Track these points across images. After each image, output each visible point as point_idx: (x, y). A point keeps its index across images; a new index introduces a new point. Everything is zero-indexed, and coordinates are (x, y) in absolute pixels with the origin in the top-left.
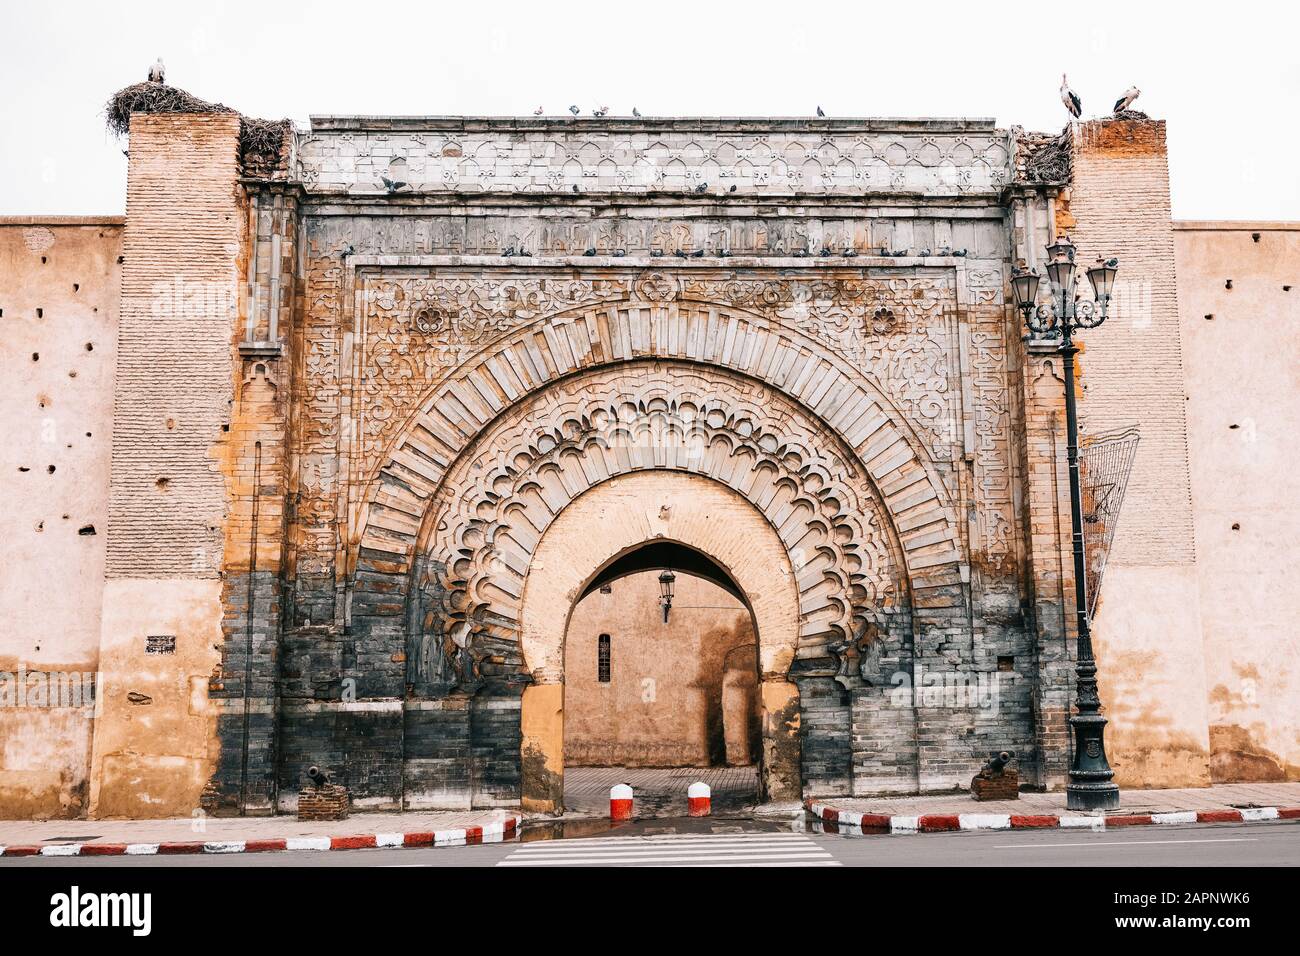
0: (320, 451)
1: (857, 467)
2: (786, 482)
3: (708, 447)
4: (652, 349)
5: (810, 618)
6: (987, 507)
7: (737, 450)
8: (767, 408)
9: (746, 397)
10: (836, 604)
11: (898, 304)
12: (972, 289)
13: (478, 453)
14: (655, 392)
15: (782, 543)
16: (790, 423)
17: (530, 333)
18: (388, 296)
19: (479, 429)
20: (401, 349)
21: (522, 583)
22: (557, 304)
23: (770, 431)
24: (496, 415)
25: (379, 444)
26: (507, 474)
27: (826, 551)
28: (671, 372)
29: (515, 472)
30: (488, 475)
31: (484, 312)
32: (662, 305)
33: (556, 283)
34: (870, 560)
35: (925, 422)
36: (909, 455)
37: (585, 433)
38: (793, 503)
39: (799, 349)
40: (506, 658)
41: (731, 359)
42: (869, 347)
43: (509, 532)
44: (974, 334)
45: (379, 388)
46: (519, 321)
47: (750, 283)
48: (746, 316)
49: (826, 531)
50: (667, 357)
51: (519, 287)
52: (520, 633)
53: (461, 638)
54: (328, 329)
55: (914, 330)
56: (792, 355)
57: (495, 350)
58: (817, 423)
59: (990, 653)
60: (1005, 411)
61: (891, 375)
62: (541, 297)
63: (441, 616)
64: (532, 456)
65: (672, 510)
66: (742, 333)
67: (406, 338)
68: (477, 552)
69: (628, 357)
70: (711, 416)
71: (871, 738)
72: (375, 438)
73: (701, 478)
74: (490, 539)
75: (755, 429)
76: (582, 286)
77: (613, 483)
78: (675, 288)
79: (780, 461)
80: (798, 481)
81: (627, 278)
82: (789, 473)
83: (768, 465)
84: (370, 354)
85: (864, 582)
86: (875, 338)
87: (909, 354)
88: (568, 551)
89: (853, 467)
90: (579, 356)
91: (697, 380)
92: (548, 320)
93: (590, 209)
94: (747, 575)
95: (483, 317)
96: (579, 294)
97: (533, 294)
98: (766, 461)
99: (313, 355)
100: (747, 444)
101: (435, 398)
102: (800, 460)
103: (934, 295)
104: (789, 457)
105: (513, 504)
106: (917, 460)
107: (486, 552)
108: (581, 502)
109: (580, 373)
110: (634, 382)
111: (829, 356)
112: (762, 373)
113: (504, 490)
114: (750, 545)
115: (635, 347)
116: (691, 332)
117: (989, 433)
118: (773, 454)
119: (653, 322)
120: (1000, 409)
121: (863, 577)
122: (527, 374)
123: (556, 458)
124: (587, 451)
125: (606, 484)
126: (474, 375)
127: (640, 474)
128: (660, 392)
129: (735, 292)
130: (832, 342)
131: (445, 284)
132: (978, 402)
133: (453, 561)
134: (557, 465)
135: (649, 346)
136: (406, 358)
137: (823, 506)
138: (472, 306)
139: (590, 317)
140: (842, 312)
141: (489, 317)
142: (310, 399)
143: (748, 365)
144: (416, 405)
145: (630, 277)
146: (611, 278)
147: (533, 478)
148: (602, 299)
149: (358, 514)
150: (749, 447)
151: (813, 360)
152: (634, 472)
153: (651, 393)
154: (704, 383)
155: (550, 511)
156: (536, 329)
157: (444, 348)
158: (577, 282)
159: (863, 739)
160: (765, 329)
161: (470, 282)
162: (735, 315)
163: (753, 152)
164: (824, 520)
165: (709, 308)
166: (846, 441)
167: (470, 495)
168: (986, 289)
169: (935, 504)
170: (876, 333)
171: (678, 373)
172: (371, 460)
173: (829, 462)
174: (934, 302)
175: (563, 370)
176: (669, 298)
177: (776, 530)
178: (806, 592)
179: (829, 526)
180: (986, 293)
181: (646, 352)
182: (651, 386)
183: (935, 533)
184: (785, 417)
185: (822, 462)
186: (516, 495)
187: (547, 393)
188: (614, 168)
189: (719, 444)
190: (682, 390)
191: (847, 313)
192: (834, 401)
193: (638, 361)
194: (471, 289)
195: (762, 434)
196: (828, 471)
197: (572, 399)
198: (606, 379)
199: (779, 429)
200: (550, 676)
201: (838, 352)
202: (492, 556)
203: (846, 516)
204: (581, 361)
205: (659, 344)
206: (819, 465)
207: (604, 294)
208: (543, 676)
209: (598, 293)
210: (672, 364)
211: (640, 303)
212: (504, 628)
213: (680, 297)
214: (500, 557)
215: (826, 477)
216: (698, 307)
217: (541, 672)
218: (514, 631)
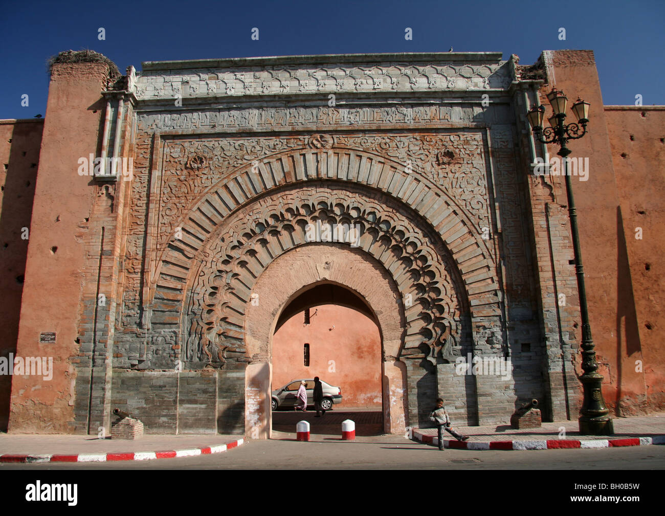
0: (137, 233)
1: (436, 238)
2: (396, 247)
4: (318, 174)
5: (412, 325)
6: (511, 258)
7: (367, 230)
8: (384, 206)
9: (371, 200)
10: (426, 316)
11: (456, 148)
12: (496, 140)
13: (222, 233)
14: (321, 198)
15: (394, 282)
16: (397, 214)
17: (251, 168)
18: (177, 151)
20: (182, 178)
21: (246, 306)
22: (267, 152)
23: (387, 218)
24: (231, 212)
25: (169, 229)
26: (238, 245)
27: (419, 287)
28: (330, 187)
29: (242, 244)
30: (228, 246)
31: (227, 157)
32: (325, 150)
33: (266, 141)
34: (446, 290)
35: (474, 212)
36: (465, 230)
37: (282, 222)
38: (400, 258)
39: (401, 173)
40: (237, 348)
41: (363, 179)
42: (440, 171)
43: (239, 278)
44: (498, 164)
45: (169, 199)
46: (245, 161)
47: (373, 138)
48: (371, 156)
49: (420, 275)
50: (327, 178)
51: (246, 143)
52: (245, 334)
53: (212, 336)
54: (145, 169)
55: (465, 162)
56: (397, 176)
57: (232, 177)
58: (413, 214)
59: (516, 342)
60: (519, 205)
61: (454, 186)
62: (258, 148)
63: (201, 323)
64: (252, 235)
65: (331, 264)
66: (369, 165)
67: (185, 172)
68: (221, 288)
69: (305, 179)
70: (353, 211)
71: (449, 393)
72: (167, 225)
73: (348, 246)
74: (228, 281)
75: (378, 218)
76: (280, 143)
77: (298, 250)
78: (331, 142)
79: (392, 235)
80: (403, 247)
81: (305, 137)
82: (397, 242)
83: (385, 238)
84: (166, 181)
85: (442, 303)
86: (444, 166)
87: (464, 175)
88: (272, 288)
89: (434, 238)
90: (278, 179)
91: (344, 191)
92: (261, 160)
93: (284, 102)
94: (375, 301)
95: (226, 159)
96: (279, 146)
97: (254, 147)
98: (384, 236)
99: (136, 182)
100: (373, 226)
101: (199, 203)
102: (404, 236)
103: (476, 143)
104: (398, 233)
105: (241, 261)
106: (470, 232)
107: (226, 288)
108: (281, 261)
109: (278, 189)
110: (309, 193)
111: (419, 177)
112: (380, 186)
113: (236, 254)
114: (376, 283)
115: (308, 174)
116: (340, 165)
117: (510, 217)
118: (388, 232)
119: (319, 160)
120: (516, 204)
121: (442, 300)
122: (249, 189)
123: (265, 236)
124: (283, 233)
125: (293, 250)
126: (221, 191)
128: (324, 198)
129: (364, 143)
130: (420, 169)
131: (206, 144)
132: (503, 200)
133: (208, 293)
134: (266, 240)
135: (316, 173)
136: (184, 182)
137: (418, 261)
138: (220, 154)
139: (284, 158)
140: (425, 153)
141: (229, 159)
142: (133, 205)
143: (373, 182)
144: (189, 208)
145: (307, 137)
146: (296, 137)
147: (253, 247)
148: (292, 149)
149: (156, 267)
150: (374, 228)
151: (409, 180)
153: (318, 199)
155: (262, 265)
156: (255, 165)
157: (205, 177)
158: (278, 140)
159: (444, 393)
160: (382, 163)
161: (220, 142)
162: (365, 155)
163: (373, 72)
164: (418, 269)
165: (351, 153)
166: (430, 223)
167: (218, 256)
168: (503, 140)
169: (481, 257)
170: (444, 163)
171: (333, 188)
172: (164, 237)
173: (420, 235)
174: (475, 147)
175: (270, 185)
176: (328, 147)
177: (391, 275)
178: (409, 309)
179: (421, 272)
180: (504, 142)
181: (315, 176)
182: (318, 195)
183: (483, 274)
184: (394, 211)
185: (416, 235)
186: (243, 256)
187: (260, 200)
188: (298, 82)
190: (336, 197)
191: (428, 154)
192: (422, 201)
193: (310, 182)
194: (220, 145)
195: (381, 220)
196: (420, 240)
197: (274, 203)
198: (293, 192)
199: (391, 217)
200: (262, 358)
201: (423, 174)
202: (230, 291)
203: (431, 265)
204: (279, 182)
205: (322, 171)
206: (415, 237)
207: (293, 146)
208: (258, 358)
209: (289, 145)
210: (330, 183)
211: (312, 150)
212: (236, 331)
213: (334, 146)
214: (234, 291)
215: (419, 244)
216: (344, 151)
217: (257, 356)
218: (241, 333)
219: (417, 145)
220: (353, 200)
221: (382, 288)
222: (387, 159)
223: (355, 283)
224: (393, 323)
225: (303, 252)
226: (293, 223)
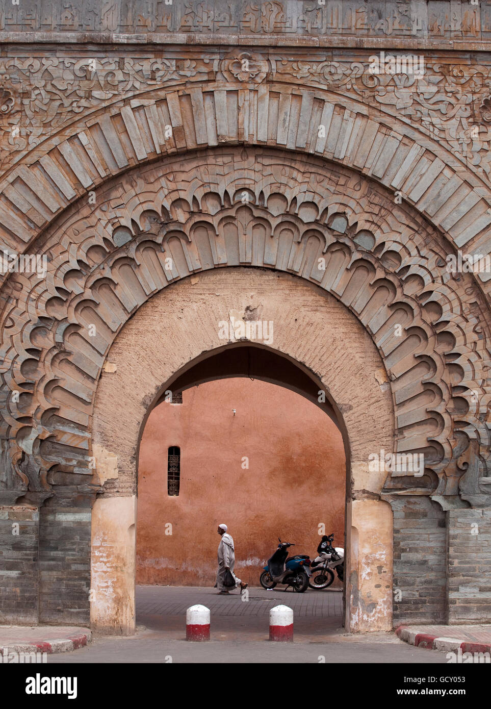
2: (383, 284)
3: (299, 243)
4: (240, 134)
5: (406, 434)
7: (330, 247)
8: (364, 202)
9: (340, 189)
10: (434, 418)
13: (49, 245)
14: (242, 182)
15: (378, 350)
16: (389, 219)
17: (107, 116)
19: (49, 218)
21: (93, 387)
22: (137, 85)
23: (367, 226)
24: (68, 204)
26: (79, 268)
27: (425, 361)
28: (259, 160)
29: (87, 266)
30: (58, 269)
31: (57, 92)
32: (251, 86)
33: (136, 61)
34: (473, 371)
37: (164, 225)
38: (391, 306)
39: (400, 138)
40: (75, 466)
41: (326, 147)
42: (476, 137)
43: (81, 332)
46: (94, 102)
47: (348, 65)
48: (343, 101)
49: (426, 338)
50: (255, 143)
51: (96, 66)
52: (91, 441)
53: (28, 444)
56: (393, 144)
57: (68, 133)
58: (419, 220)
62: (120, 76)
63: (7, 419)
64: (106, 250)
65: (258, 310)
66: (338, 119)
68: (45, 352)
69: (213, 142)
70: (303, 210)
71: (468, 563)
73: (290, 277)
74: (59, 339)
75: (351, 224)
76: (164, 67)
77: (194, 281)
78: (265, 69)
79: (378, 260)
80: (396, 283)
81: (214, 57)
82: (387, 273)
83: (363, 264)
85: (466, 395)
86: (483, 128)
88: (143, 354)
90: (158, 141)
91: (287, 169)
92: (126, 101)
94: (338, 385)
95: (57, 97)
96: (161, 73)
97: (111, 73)
98: (362, 259)
100: (341, 241)
101: (4, 184)
102: (400, 261)
104: (388, 256)
105: (85, 301)
107: (55, 352)
108: (160, 302)
109: (160, 160)
110: (218, 170)
111: (433, 147)
112: (359, 163)
113: (76, 286)
114: (343, 351)
115: (222, 132)
116: (282, 117)
118: (369, 253)
119: (241, 105)
121: (465, 389)
122: (103, 160)
123: (132, 253)
124: (166, 246)
125: (186, 281)
126: (46, 161)
127: (223, 271)
128: (247, 182)
129: (331, 74)
130: (436, 131)
131: (17, 63)
133: (20, 361)
134: (133, 259)
135: (235, 130)
137: (424, 312)
138: (45, 86)
139: (172, 99)
140: (447, 99)
141: (63, 97)
143: (345, 155)
145: (217, 57)
146: (195, 57)
147: (107, 273)
148: (187, 80)
150: (344, 244)
151: (414, 152)
152: (219, 268)
153: (237, 182)
154: (295, 174)
155: (125, 309)
156: (114, 111)
157: (14, 131)
158: (159, 61)
159: (460, 562)
160: (363, 116)
161: (44, 61)
162: (331, 99)
164: (424, 326)
165: (304, 92)
166: (450, 239)
167: (39, 290)
170: (485, 122)
171: (267, 161)
173: (431, 262)
175: (142, 155)
176: (259, 80)
177: (371, 336)
178: (402, 404)
179: (429, 332)
181: (232, 138)
182: (236, 175)
184: (383, 212)
185: (423, 262)
186: (88, 291)
187: (124, 181)
189: (311, 240)
190: (272, 180)
191: (453, 101)
192: (439, 195)
193: (223, 148)
194: (45, 68)
195: (358, 230)
196: (429, 272)
197: (150, 187)
198: (188, 167)
199: (376, 224)
200: (122, 488)
201: (442, 143)
202: (62, 357)
203: (448, 322)
204: (161, 146)
205: (246, 129)
206: (420, 266)
207: (188, 74)
208: (115, 488)
209: (182, 73)
210: (260, 152)
211: (227, 84)
212: (74, 435)
213: (270, 78)
214: (70, 358)
215: (427, 279)
216: (291, 90)
217: (113, 483)
218: (83, 438)
219: (434, 84)
220: (304, 187)
221: (353, 362)
222: (374, 108)
223: (300, 350)
224: (371, 429)
225: (205, 287)
226: (187, 230)
